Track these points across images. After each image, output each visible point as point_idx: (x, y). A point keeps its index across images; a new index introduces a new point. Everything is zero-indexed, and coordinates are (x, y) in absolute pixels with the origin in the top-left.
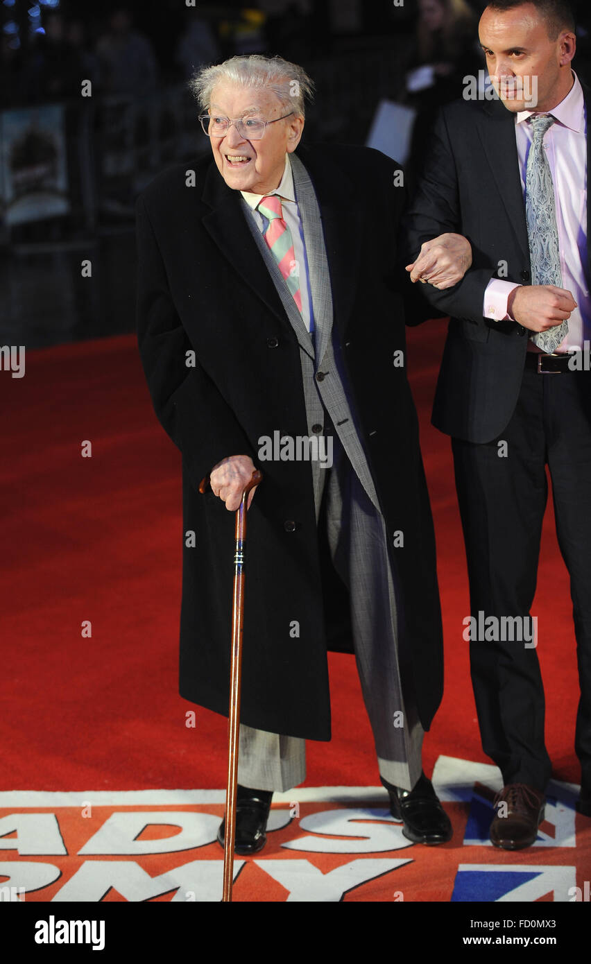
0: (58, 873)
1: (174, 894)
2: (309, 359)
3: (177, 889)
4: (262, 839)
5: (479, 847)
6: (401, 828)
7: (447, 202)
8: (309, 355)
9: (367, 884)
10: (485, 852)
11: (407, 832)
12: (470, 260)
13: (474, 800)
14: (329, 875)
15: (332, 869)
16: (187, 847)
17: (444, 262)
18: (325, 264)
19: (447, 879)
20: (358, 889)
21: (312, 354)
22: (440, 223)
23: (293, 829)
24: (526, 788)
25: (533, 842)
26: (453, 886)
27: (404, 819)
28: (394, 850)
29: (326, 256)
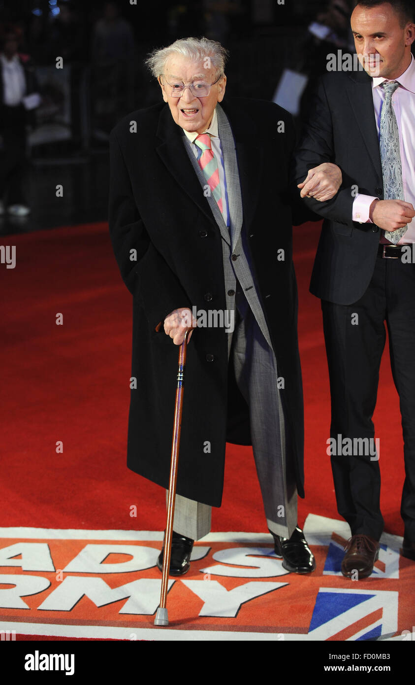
0: (48, 584)
1: (127, 600)
2: (227, 245)
3: (129, 597)
4: (187, 566)
5: (333, 576)
6: (281, 562)
7: (325, 142)
8: (227, 243)
9: (257, 598)
10: (337, 580)
11: (285, 565)
12: (341, 182)
13: (331, 544)
14: (231, 592)
15: (234, 588)
16: (136, 570)
17: (324, 183)
18: (238, 181)
19: (311, 597)
20: (250, 602)
21: (229, 242)
22: (320, 155)
23: (208, 561)
24: (367, 538)
25: (370, 574)
26: (315, 602)
27: (283, 556)
28: (276, 576)
29: (238, 175)
